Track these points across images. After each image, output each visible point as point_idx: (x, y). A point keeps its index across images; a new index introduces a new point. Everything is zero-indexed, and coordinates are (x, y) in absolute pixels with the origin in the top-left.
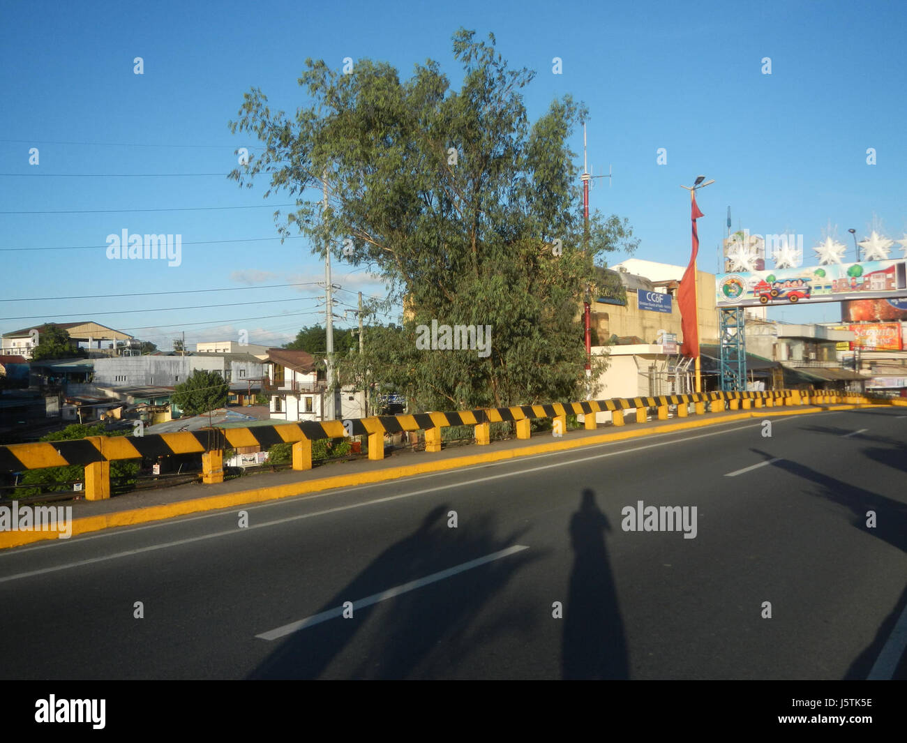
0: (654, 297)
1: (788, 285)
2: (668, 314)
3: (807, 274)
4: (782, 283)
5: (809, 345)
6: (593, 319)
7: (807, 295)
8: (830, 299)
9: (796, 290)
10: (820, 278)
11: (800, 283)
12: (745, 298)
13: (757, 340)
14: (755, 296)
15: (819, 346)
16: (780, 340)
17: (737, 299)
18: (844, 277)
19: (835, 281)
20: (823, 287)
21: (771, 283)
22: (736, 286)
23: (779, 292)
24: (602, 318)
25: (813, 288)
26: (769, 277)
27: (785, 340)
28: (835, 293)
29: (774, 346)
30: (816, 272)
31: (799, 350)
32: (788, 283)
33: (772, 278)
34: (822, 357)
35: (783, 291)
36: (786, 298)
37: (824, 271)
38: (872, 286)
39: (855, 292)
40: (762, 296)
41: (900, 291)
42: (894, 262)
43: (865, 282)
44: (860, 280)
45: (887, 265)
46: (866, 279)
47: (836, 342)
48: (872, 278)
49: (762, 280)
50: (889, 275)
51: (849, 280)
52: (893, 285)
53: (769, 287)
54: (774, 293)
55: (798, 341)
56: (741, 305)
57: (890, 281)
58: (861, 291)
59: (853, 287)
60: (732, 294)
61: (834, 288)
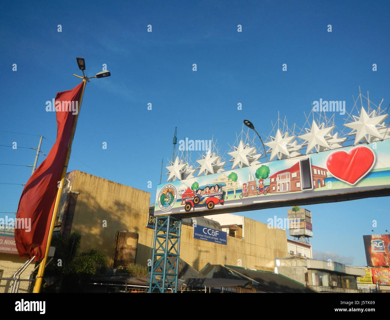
0: (210, 232)
1: (207, 191)
2: (223, 245)
3: (223, 179)
4: (203, 190)
5: (335, 277)
6: (122, 237)
7: (222, 201)
8: (240, 204)
9: (213, 196)
10: (233, 182)
11: (217, 188)
12: (174, 207)
13: (295, 269)
14: (182, 204)
15: (342, 278)
16: (310, 271)
17: (169, 208)
18: (253, 180)
19: (244, 184)
20: (235, 192)
21: (195, 190)
22: (170, 195)
23: (199, 199)
24: (129, 236)
25: (227, 193)
26: (193, 185)
27: (313, 271)
28: (244, 198)
29: (306, 275)
30: (230, 177)
31: (325, 279)
32: (208, 189)
33: (196, 186)
34: (346, 285)
35: (203, 198)
36: (205, 205)
37: (236, 175)
38: (278, 188)
39: (262, 195)
40: (187, 203)
41: (305, 192)
42: (299, 160)
43: (271, 183)
44: (267, 182)
45: (290, 163)
46: (273, 180)
47: (356, 276)
48: (277, 179)
49: (189, 188)
50: (294, 175)
51: (258, 184)
52: (298, 185)
53: (193, 195)
54: (196, 200)
55: (325, 273)
56: (170, 213)
57: (294, 180)
58: (268, 194)
59: (261, 190)
60: (166, 203)
61: (243, 192)
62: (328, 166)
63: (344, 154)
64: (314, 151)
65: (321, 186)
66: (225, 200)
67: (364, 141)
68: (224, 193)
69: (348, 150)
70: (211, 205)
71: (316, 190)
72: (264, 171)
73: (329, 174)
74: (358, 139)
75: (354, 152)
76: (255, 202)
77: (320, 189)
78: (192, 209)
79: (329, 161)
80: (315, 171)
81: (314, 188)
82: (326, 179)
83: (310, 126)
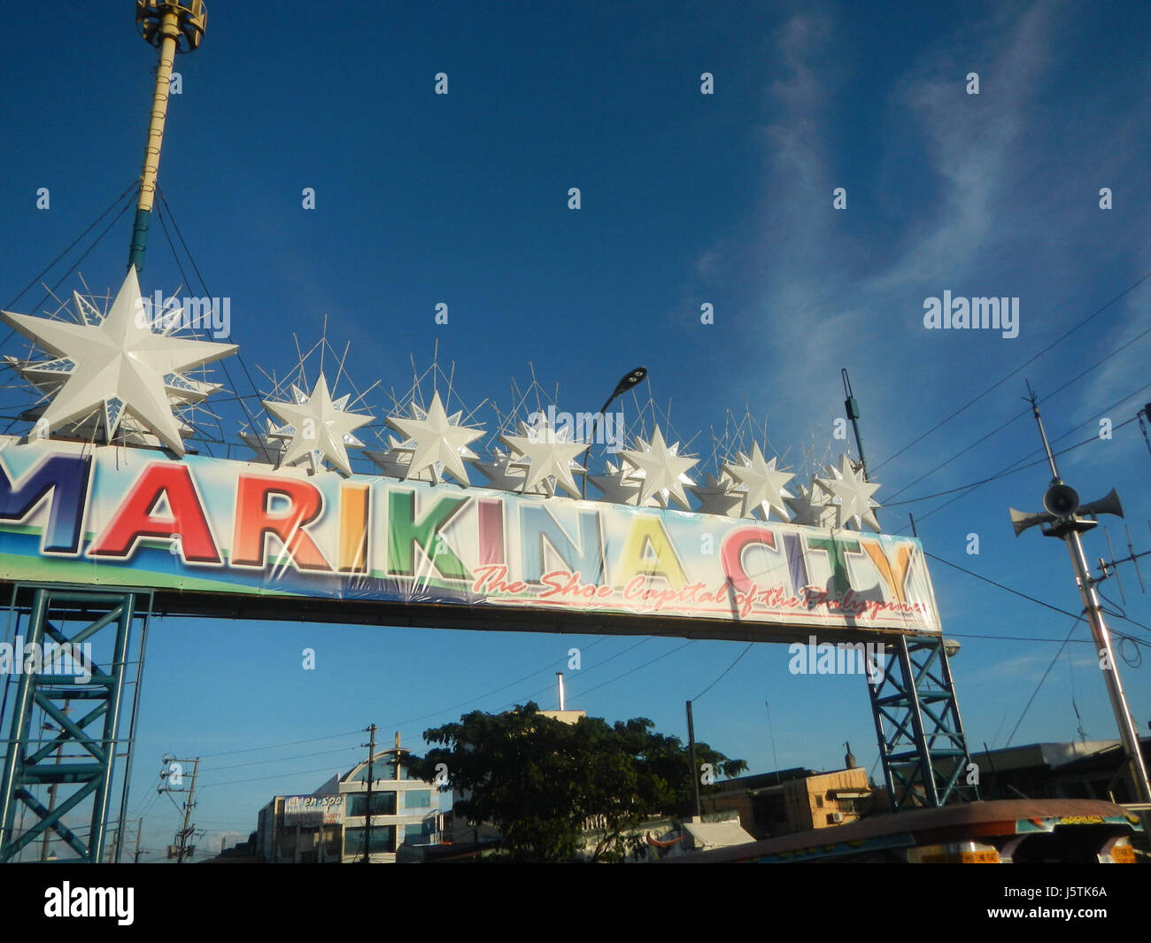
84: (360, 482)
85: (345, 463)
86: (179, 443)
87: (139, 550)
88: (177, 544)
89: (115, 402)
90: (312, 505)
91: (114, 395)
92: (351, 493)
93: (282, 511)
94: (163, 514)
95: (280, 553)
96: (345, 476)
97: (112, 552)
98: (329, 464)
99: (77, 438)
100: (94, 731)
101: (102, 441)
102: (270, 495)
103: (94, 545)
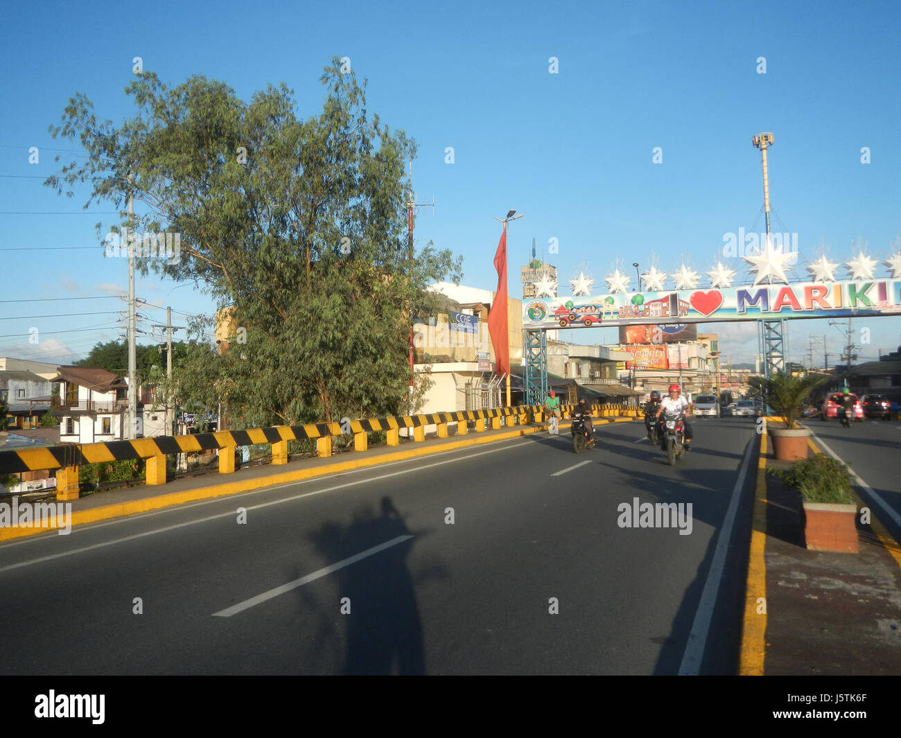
0: (463, 318)
3: (599, 301)
4: (578, 309)
5: (595, 364)
7: (599, 320)
9: (590, 315)
10: (610, 305)
11: (593, 309)
12: (547, 321)
14: (556, 320)
15: (602, 366)
16: (571, 359)
17: (540, 322)
18: (629, 305)
19: (621, 308)
20: (612, 313)
21: (569, 308)
22: (540, 311)
23: (575, 316)
25: (603, 314)
26: (567, 303)
27: (575, 360)
28: (621, 318)
29: (566, 365)
30: (606, 300)
31: (586, 369)
32: (584, 309)
33: (570, 304)
34: (605, 375)
35: (580, 316)
36: (581, 322)
37: (613, 299)
38: (651, 313)
39: (638, 318)
40: (561, 319)
41: (673, 318)
42: (668, 293)
43: (646, 309)
44: (641, 308)
45: (662, 295)
46: (647, 307)
47: (616, 361)
48: (651, 306)
49: (562, 306)
50: (665, 305)
51: (633, 308)
52: (667, 313)
53: (568, 312)
54: (572, 317)
55: (585, 361)
56: (543, 327)
57: (665, 309)
58: (643, 318)
59: (636, 314)
60: (536, 317)
61: (621, 314)
62: (692, 302)
63: (702, 293)
64: (681, 289)
65: (685, 315)
66: (603, 319)
67: (717, 286)
68: (601, 314)
69: (706, 292)
70: (588, 323)
71: (681, 317)
72: (639, 299)
73: (691, 307)
74: (714, 284)
75: (711, 293)
76: (631, 323)
77: (683, 317)
78: (568, 325)
79: (692, 297)
80: (681, 303)
81: (680, 316)
82: (689, 310)
83: (680, 269)
84: (838, 283)
85: (832, 278)
86: (787, 281)
87: (783, 309)
88: (791, 306)
89: (770, 274)
90: (824, 291)
91: (770, 273)
92: (836, 287)
93: (817, 294)
94: (786, 299)
95: (817, 305)
96: (833, 282)
97: (776, 310)
98: (828, 280)
99: (764, 284)
100: (779, 348)
101: (769, 284)
102: (813, 291)
103: (772, 308)
